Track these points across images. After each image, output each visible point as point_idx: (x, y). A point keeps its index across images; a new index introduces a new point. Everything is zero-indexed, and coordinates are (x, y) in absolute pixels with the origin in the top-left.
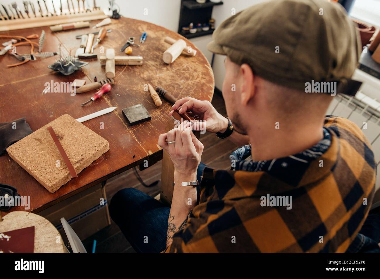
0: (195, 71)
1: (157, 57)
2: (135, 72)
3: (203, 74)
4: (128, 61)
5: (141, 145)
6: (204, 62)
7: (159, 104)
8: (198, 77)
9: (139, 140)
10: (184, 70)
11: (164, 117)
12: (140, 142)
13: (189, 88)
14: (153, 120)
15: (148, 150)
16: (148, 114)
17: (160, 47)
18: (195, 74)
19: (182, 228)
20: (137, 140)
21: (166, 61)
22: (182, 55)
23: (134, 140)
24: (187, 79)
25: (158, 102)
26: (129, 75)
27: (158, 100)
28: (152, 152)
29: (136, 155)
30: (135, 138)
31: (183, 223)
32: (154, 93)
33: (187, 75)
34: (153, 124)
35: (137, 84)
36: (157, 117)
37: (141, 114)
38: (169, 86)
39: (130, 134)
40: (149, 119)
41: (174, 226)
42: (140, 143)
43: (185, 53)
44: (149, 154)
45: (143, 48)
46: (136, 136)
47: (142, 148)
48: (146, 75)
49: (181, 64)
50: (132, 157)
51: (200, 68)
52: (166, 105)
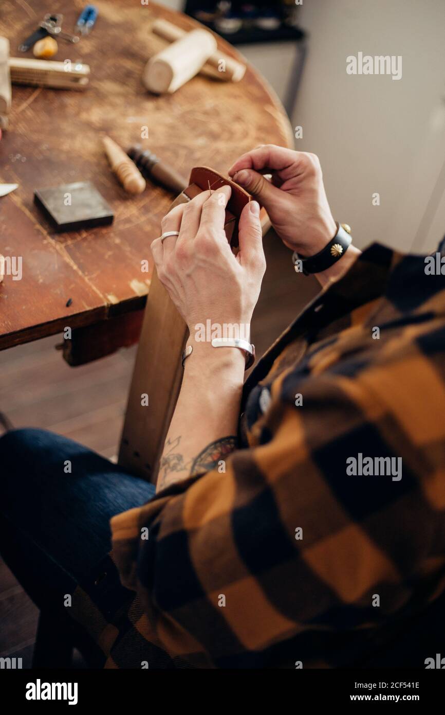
0: (238, 118)
1: (129, 74)
2: (63, 107)
3: (260, 128)
4: (45, 73)
5: (86, 279)
6: (264, 100)
7: (136, 187)
8: (246, 135)
9: (81, 266)
10: (206, 113)
11: (150, 222)
12: (83, 272)
13: (218, 158)
14: (117, 226)
15: (107, 291)
16: (105, 208)
17: (135, 48)
18: (238, 127)
19: (202, 460)
20: (75, 267)
21: (155, 84)
22: (201, 76)
23: (67, 266)
24: (214, 137)
25: (133, 182)
26: (49, 112)
27: (134, 177)
28: (117, 296)
29: (75, 299)
30: (72, 263)
31: (204, 451)
32: (119, 158)
33: (214, 126)
34: (122, 235)
35: (72, 136)
36: (128, 221)
37: (88, 206)
38: (163, 149)
39: (57, 252)
40: (107, 221)
41: (180, 458)
42: (86, 276)
43: (209, 70)
44: (108, 300)
45: (86, 46)
46: (74, 257)
47: (90, 287)
48: (96, 115)
49: (196, 98)
50: (65, 303)
51: (252, 115)
52: (156, 193)
